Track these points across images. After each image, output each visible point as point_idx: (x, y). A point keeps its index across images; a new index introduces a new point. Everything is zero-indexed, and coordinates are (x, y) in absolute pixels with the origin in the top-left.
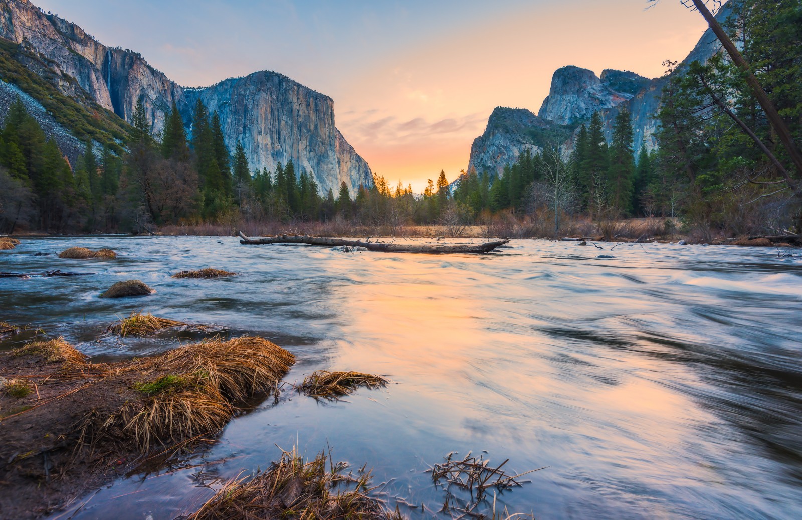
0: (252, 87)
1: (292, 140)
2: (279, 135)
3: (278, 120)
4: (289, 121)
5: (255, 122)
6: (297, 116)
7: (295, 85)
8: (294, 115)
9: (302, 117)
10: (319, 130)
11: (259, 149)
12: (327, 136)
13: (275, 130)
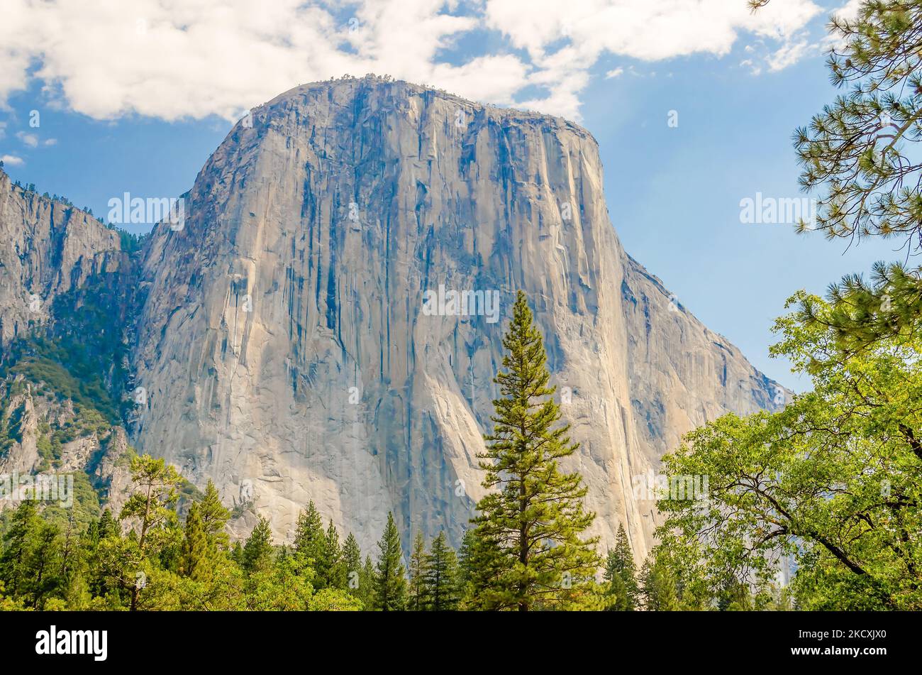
1: (385, 305)
2: (331, 290)
3: (332, 232)
6: (418, 208)
8: (401, 205)
9: (438, 207)
10: (516, 250)
13: (314, 274)
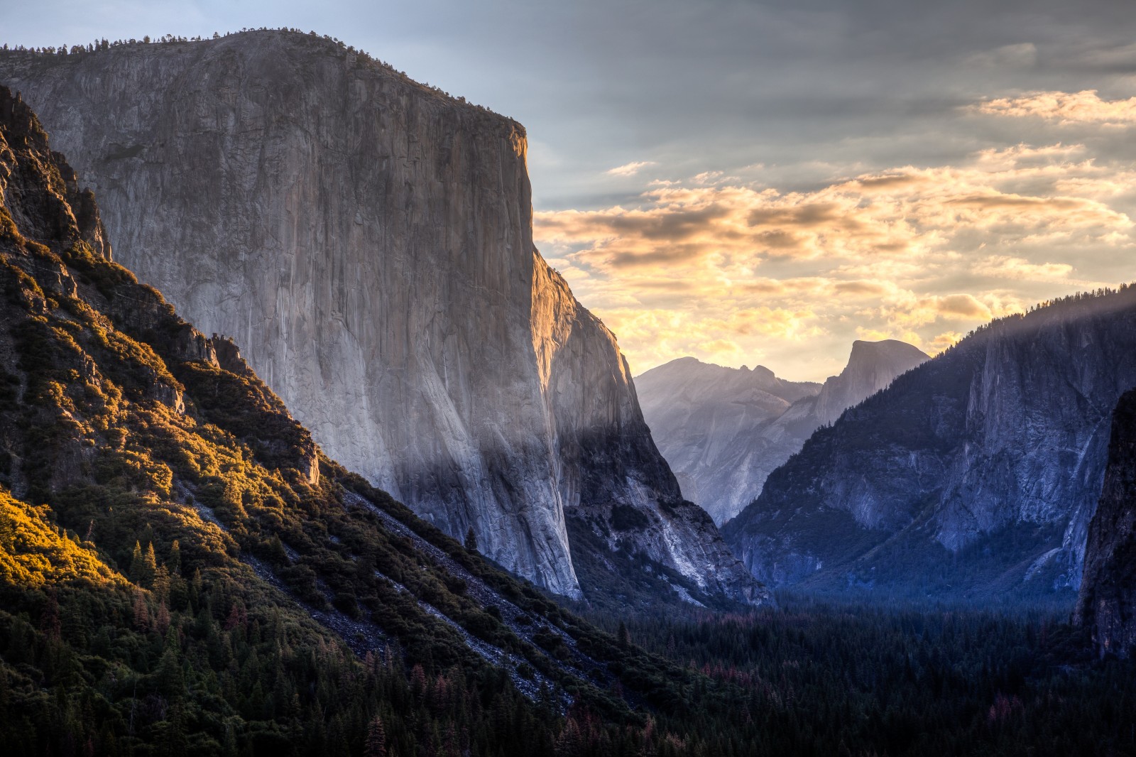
0: (251, 106)
1: (385, 296)
2: (342, 279)
3: (341, 225)
4: (376, 226)
5: (269, 243)
6: (407, 206)
7: (401, 92)
8: (395, 203)
9: (421, 206)
10: (480, 251)
11: (281, 341)
12: (506, 271)
13: (330, 266)
